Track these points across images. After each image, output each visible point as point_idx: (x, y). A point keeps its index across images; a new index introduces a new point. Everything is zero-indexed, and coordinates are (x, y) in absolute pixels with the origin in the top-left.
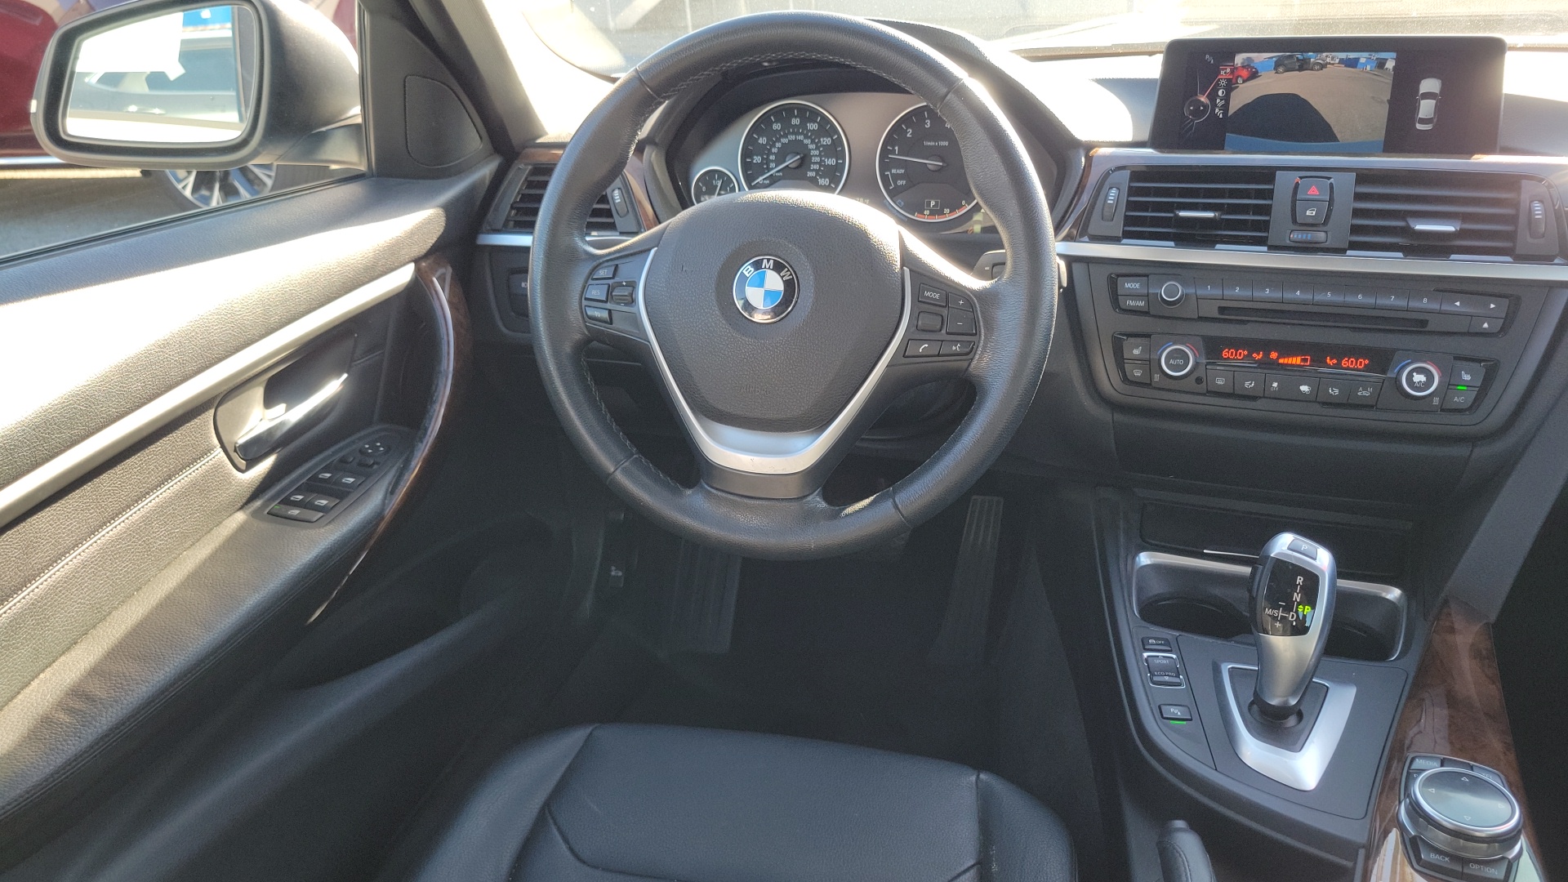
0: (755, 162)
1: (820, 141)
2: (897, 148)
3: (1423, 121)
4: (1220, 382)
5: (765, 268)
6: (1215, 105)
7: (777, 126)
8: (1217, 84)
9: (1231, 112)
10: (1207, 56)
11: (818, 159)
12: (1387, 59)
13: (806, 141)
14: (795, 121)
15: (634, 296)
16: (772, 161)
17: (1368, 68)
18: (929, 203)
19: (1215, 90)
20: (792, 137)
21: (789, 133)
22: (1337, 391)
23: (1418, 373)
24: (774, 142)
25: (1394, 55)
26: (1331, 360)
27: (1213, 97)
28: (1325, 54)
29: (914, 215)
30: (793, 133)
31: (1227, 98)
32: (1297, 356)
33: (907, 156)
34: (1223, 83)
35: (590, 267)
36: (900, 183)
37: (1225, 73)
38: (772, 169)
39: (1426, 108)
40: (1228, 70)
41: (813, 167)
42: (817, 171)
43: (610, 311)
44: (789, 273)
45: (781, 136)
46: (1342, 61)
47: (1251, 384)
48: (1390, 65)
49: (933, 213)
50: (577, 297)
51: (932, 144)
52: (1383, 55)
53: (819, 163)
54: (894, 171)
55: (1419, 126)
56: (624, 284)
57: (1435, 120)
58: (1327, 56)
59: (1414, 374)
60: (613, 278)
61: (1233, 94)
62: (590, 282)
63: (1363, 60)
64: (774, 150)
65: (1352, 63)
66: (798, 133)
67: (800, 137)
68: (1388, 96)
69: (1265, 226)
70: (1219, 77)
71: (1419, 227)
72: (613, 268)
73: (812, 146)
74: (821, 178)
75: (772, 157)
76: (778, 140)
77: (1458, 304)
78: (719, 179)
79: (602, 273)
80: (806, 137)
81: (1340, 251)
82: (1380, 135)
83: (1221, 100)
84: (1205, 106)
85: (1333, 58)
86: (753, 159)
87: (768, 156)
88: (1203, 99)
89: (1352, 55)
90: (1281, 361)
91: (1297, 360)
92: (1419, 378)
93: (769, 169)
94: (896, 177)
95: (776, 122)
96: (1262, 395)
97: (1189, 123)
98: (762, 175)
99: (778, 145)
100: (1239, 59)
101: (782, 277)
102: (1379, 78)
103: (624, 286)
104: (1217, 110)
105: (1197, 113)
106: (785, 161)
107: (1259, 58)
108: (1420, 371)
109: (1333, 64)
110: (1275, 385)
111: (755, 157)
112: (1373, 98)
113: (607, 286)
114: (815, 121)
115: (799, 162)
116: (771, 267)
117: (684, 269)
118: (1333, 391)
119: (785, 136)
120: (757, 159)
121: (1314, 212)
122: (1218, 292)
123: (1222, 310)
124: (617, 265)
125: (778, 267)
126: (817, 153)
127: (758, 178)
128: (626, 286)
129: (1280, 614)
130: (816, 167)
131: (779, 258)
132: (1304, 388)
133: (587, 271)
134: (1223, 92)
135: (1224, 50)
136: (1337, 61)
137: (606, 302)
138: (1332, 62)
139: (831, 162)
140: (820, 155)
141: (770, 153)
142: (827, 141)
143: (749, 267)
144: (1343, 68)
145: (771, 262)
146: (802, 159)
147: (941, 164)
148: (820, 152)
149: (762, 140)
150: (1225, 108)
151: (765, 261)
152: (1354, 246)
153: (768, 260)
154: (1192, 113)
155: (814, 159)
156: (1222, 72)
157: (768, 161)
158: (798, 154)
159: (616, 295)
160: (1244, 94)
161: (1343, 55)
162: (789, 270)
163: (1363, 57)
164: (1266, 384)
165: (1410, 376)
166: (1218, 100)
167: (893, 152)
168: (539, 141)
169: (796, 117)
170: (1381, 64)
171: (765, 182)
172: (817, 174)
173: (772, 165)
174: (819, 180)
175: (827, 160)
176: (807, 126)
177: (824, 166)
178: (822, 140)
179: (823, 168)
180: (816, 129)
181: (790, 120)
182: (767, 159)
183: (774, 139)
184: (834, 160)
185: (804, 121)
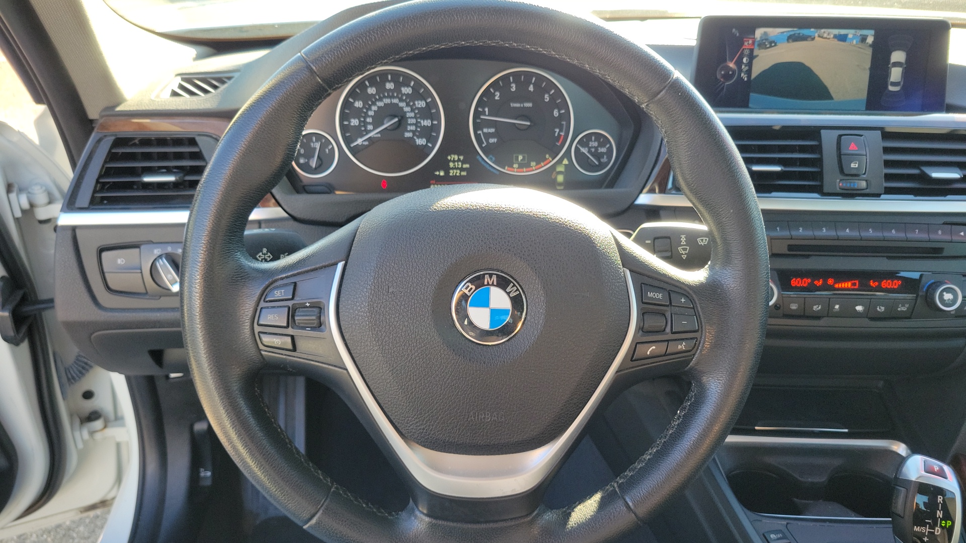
0: (352, 124)
1: (414, 104)
2: (487, 110)
3: (894, 84)
4: (794, 307)
5: (488, 284)
6: (740, 70)
7: (372, 91)
8: (742, 53)
9: (754, 76)
10: (734, 30)
11: (414, 121)
12: (868, 36)
13: (402, 104)
14: (390, 86)
15: (322, 319)
16: (370, 123)
17: (855, 42)
18: (517, 158)
19: (741, 58)
20: (387, 101)
21: (385, 97)
22: (883, 308)
23: (947, 292)
24: (370, 106)
25: (872, 32)
26: (874, 282)
27: (739, 63)
28: (823, 30)
29: (504, 168)
30: (389, 97)
31: (750, 64)
32: (849, 281)
33: (496, 116)
34: (747, 52)
35: (261, 288)
36: (492, 140)
37: (747, 44)
38: (371, 131)
39: (896, 74)
40: (750, 42)
41: (409, 128)
42: (414, 132)
43: (293, 337)
44: (515, 288)
45: (376, 100)
46: (835, 37)
47: (818, 307)
48: (870, 40)
49: (521, 166)
50: (247, 324)
51: (518, 105)
52: (865, 32)
53: (416, 125)
54: (485, 130)
55: (891, 88)
56: (308, 305)
57: (902, 83)
58: (824, 32)
59: (945, 293)
60: (293, 299)
61: (755, 61)
62: (262, 304)
63: (850, 36)
64: (371, 113)
65: (843, 38)
66: (393, 97)
67: (396, 101)
68: (868, 65)
69: (819, 176)
70: (743, 47)
71: (935, 175)
72: (292, 287)
73: (407, 109)
74: (418, 137)
75: (369, 120)
76: (374, 103)
77: (962, 234)
78: (317, 141)
79: (278, 294)
80: (401, 100)
81: (877, 196)
82: (863, 95)
83: (746, 66)
84: (734, 72)
85: (829, 34)
86: (350, 122)
87: (365, 118)
88: (732, 65)
89: (843, 32)
90: (837, 286)
91: (848, 285)
92: (948, 296)
93: (368, 132)
94: (488, 136)
95: (371, 86)
96: (826, 315)
97: (721, 85)
98: (362, 136)
99: (374, 108)
100: (759, 33)
101: (508, 294)
102: (862, 50)
103: (307, 307)
104: (742, 75)
105: (727, 77)
106: (383, 124)
107: (773, 32)
108: (948, 290)
109: (829, 39)
110: (837, 307)
111: (352, 120)
112: (858, 66)
113: (286, 309)
114: (408, 86)
115: (397, 124)
116: (495, 283)
117: (390, 291)
118: (880, 308)
119: (381, 99)
120: (355, 122)
121: (857, 165)
122: (786, 233)
123: (790, 247)
124: (295, 284)
125: (503, 284)
126: (412, 115)
127: (356, 140)
128: (310, 307)
129: (928, 530)
130: (413, 128)
131: (502, 272)
132: (859, 308)
133: (258, 292)
134: (747, 60)
135: (749, 25)
136: (832, 36)
137: (287, 327)
138: (828, 37)
139: (427, 123)
140: (415, 117)
141: (366, 115)
142: (421, 104)
143: (469, 284)
144: (836, 42)
145: (494, 277)
146: (399, 121)
147: (528, 123)
148: (415, 114)
149: (358, 104)
150: (749, 72)
151: (487, 276)
152: (889, 191)
153: (491, 275)
154: (724, 76)
155: (410, 121)
156: (746, 44)
157: (366, 124)
158: (395, 116)
159: (297, 320)
160: (764, 61)
161: (836, 32)
162: (514, 285)
163: (850, 33)
164: (830, 306)
165: (941, 296)
166: (743, 67)
167: (484, 113)
168: (118, 109)
169: (390, 82)
170: (864, 39)
171: (364, 143)
172: (414, 134)
173: (370, 127)
174: (417, 140)
175: (422, 122)
176: (401, 91)
177: (421, 127)
178: (416, 103)
179: (419, 129)
180: (410, 92)
181: (385, 85)
182: (364, 122)
183: (370, 103)
184: (429, 121)
185: (398, 86)
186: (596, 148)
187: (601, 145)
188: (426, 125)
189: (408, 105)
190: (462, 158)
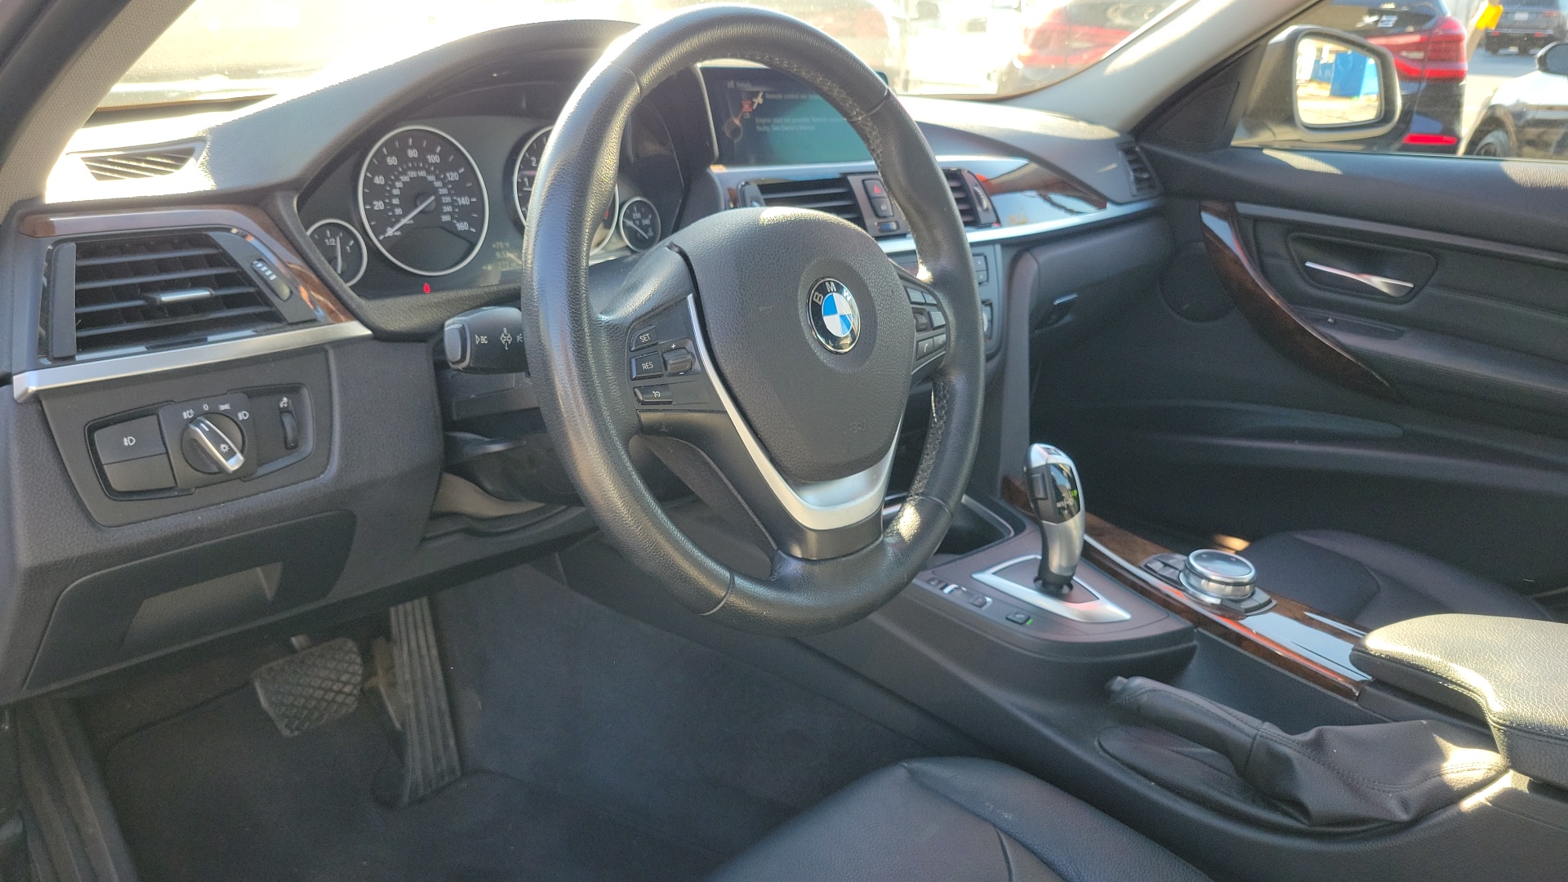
0: (376, 208)
1: (445, 177)
5: (830, 292)
7: (393, 161)
11: (449, 199)
13: (431, 178)
14: (412, 153)
16: (397, 206)
20: (413, 174)
21: (409, 169)
24: (393, 182)
30: (414, 168)
38: (400, 217)
41: (446, 209)
42: (452, 214)
45: (400, 173)
53: (452, 204)
56: (674, 347)
60: (658, 342)
64: (396, 192)
66: (418, 168)
67: (422, 173)
73: (438, 184)
74: (458, 221)
75: (396, 201)
76: (397, 178)
79: (642, 339)
80: (429, 172)
86: (373, 205)
87: (390, 199)
88: (736, 121)
93: (398, 219)
95: (390, 154)
98: (392, 224)
99: (399, 184)
101: (846, 298)
105: (734, 134)
106: (414, 207)
111: (375, 203)
114: (435, 153)
115: (433, 204)
116: (835, 290)
119: (404, 173)
120: (380, 206)
121: (884, 207)
125: (840, 289)
126: (446, 191)
127: (387, 230)
128: (677, 349)
130: (448, 209)
137: (661, 375)
139: (464, 201)
140: (449, 194)
141: (391, 195)
142: (455, 174)
145: (833, 283)
148: (449, 189)
149: (381, 180)
151: (827, 284)
153: (830, 282)
155: (444, 200)
157: (393, 207)
158: (428, 194)
169: (413, 147)
171: (395, 234)
172: (452, 218)
173: (398, 211)
174: (458, 225)
175: (459, 199)
176: (427, 159)
177: (458, 206)
178: (448, 174)
179: (457, 210)
180: (438, 161)
181: (406, 154)
182: (390, 204)
183: (393, 177)
184: (467, 198)
185: (422, 153)
186: (640, 220)
187: (644, 216)
188: (464, 203)
189: (438, 178)
190: (507, 244)
